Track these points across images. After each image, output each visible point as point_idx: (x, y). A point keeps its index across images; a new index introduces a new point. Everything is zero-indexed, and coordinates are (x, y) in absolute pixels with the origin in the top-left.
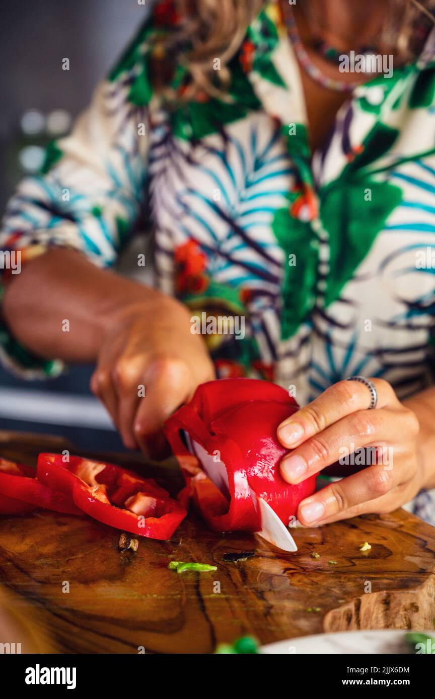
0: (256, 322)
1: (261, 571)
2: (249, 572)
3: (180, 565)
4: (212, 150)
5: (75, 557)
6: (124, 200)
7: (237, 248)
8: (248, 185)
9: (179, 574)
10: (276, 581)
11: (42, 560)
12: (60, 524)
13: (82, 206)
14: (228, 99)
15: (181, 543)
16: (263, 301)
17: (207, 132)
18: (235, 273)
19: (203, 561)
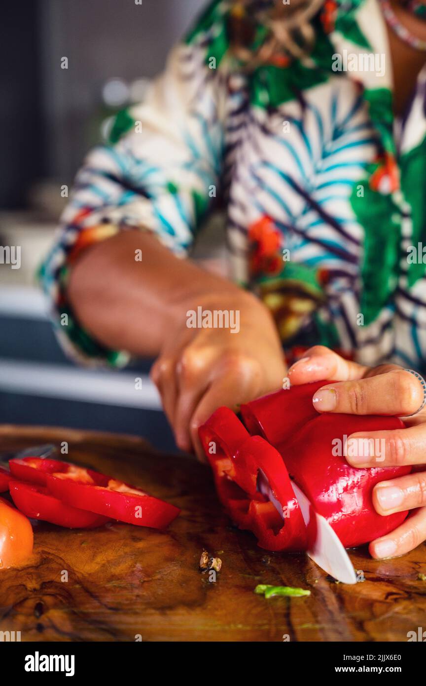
0: (334, 306)
1: (361, 596)
2: (347, 598)
3: (269, 590)
4: (289, 118)
5: (151, 579)
6: (201, 173)
7: (313, 224)
8: (325, 155)
9: (267, 599)
10: (378, 608)
11: (114, 582)
12: (135, 539)
13: (155, 181)
14: (309, 63)
15: (269, 562)
16: (341, 283)
17: (284, 99)
18: (311, 252)
19: (294, 584)
